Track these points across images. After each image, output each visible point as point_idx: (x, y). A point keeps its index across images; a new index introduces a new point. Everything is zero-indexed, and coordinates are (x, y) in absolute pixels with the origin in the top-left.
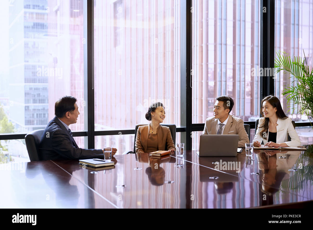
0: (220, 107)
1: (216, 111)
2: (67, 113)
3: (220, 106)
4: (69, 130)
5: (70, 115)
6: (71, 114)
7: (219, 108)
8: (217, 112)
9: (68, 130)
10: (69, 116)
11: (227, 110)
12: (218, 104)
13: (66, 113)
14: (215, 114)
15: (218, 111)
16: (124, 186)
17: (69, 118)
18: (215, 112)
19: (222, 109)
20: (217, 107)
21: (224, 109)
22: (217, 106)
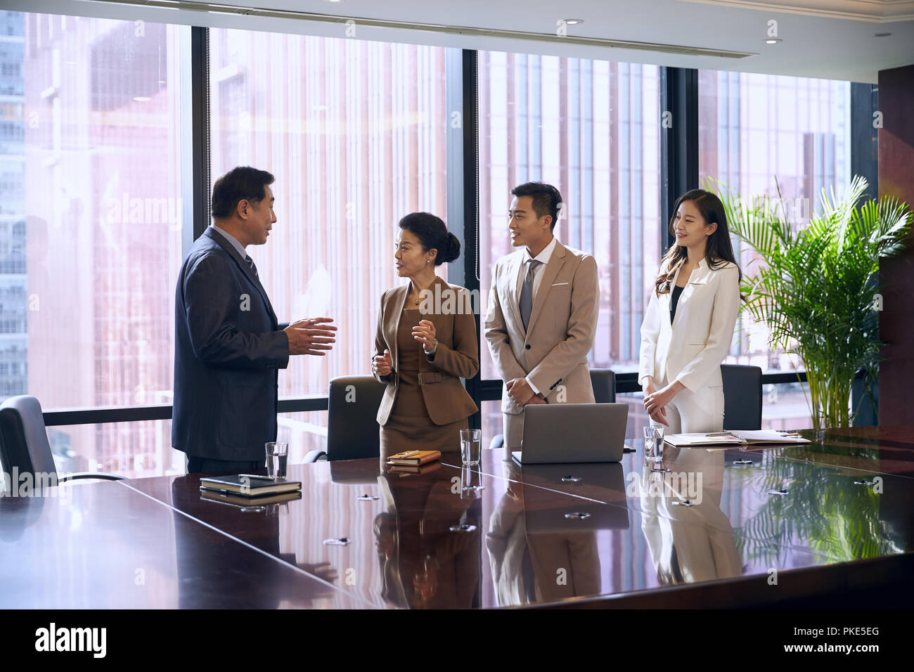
0: (524, 212)
1: (515, 226)
2: (242, 203)
3: (525, 210)
4: (248, 258)
5: (249, 210)
6: (253, 207)
7: (522, 214)
8: (518, 227)
9: (244, 258)
10: (246, 213)
11: (543, 218)
12: (519, 204)
13: (239, 201)
14: (513, 235)
15: (521, 224)
16: (344, 540)
17: (245, 218)
18: (513, 228)
19: (531, 217)
20: (517, 214)
21: (537, 215)
22: (516, 212)
